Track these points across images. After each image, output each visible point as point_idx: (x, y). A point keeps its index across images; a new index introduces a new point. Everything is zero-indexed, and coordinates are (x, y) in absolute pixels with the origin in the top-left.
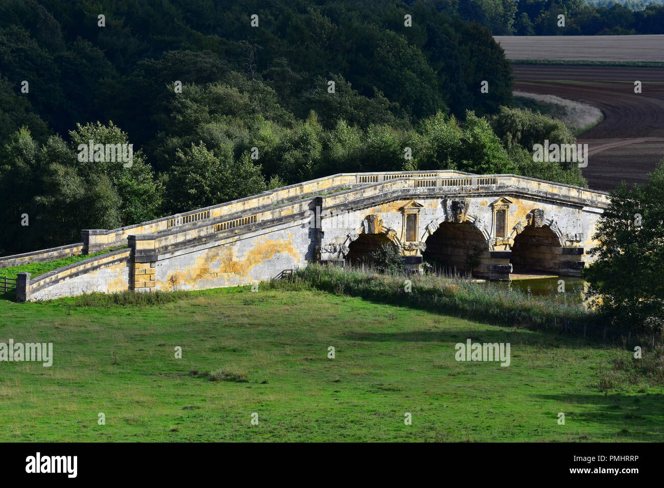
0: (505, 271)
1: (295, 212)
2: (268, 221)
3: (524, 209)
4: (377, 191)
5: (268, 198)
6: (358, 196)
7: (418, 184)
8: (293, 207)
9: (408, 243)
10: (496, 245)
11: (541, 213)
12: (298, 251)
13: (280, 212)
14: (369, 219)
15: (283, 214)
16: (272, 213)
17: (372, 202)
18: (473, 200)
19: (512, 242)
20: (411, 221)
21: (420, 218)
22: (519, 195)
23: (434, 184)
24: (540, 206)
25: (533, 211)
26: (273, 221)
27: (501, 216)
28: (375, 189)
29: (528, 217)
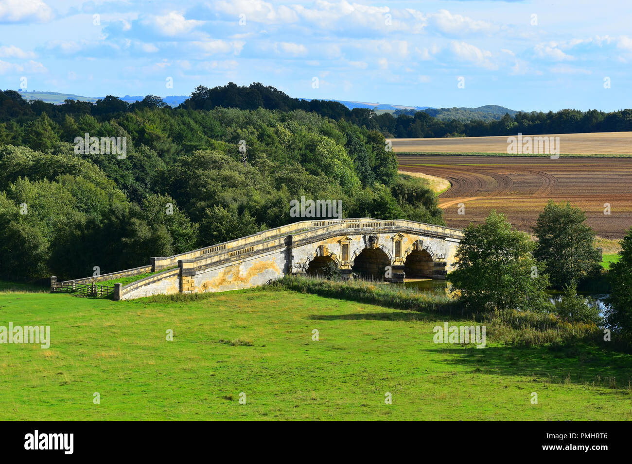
0: (401, 277)
1: (276, 245)
2: (260, 250)
3: (411, 240)
4: (325, 231)
5: (260, 236)
6: (314, 234)
7: (349, 226)
8: (275, 242)
9: (343, 262)
10: (395, 262)
11: (421, 242)
12: (279, 268)
13: (267, 245)
14: (320, 247)
15: (269, 246)
16: (263, 245)
17: (322, 238)
18: (381, 235)
19: (405, 260)
20: (345, 248)
21: (350, 246)
22: (408, 232)
23: (358, 226)
24: (420, 238)
25: (417, 241)
26: (263, 250)
27: (398, 244)
28: (323, 230)
29: (414, 244)
